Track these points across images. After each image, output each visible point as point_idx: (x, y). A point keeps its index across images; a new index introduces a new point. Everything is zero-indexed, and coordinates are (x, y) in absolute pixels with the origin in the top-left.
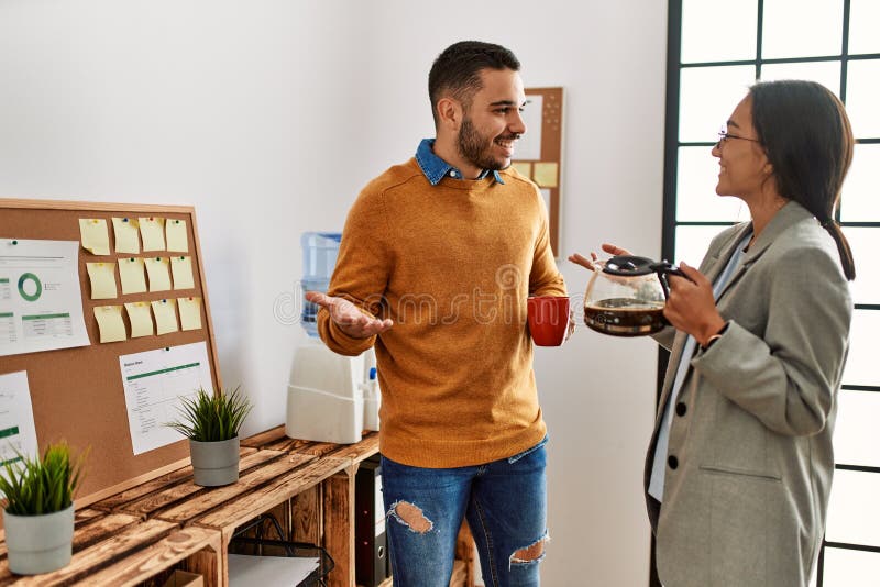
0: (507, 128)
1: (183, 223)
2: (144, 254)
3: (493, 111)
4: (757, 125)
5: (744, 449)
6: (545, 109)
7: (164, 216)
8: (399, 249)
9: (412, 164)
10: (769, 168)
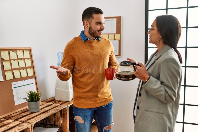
0: (100, 28)
1: (28, 51)
2: (18, 59)
3: (97, 24)
4: (158, 27)
5: (154, 106)
6: (117, 21)
7: (23, 50)
8: (76, 57)
9: (79, 37)
10: (161, 37)
